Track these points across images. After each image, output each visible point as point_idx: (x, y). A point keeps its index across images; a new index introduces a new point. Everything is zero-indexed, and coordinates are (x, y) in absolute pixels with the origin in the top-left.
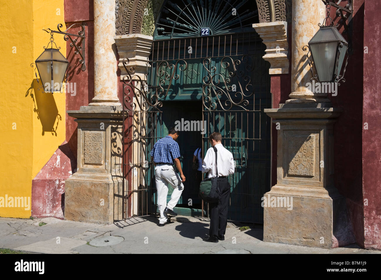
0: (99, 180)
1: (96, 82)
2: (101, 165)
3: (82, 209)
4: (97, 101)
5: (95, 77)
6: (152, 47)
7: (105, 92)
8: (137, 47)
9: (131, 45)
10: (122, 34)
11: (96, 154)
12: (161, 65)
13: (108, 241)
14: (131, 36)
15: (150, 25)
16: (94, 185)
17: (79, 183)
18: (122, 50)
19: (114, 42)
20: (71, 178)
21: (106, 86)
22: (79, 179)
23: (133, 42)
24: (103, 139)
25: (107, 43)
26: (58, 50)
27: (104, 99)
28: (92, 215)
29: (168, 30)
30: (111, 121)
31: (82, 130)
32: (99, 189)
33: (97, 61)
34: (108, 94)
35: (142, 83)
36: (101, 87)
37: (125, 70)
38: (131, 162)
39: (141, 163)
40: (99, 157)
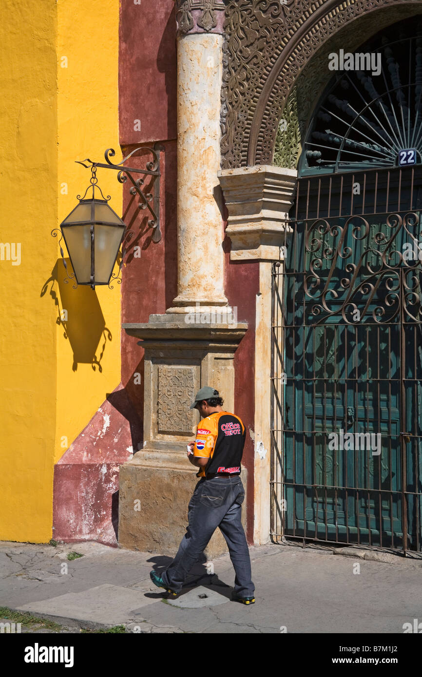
0: (188, 467)
1: (181, 265)
2: (190, 434)
3: (153, 527)
4: (183, 304)
5: (179, 254)
6: (295, 192)
7: (199, 285)
8: (265, 193)
9: (251, 189)
10: (234, 167)
11: (180, 412)
12: (314, 227)
13: (206, 597)
14: (252, 169)
15: (292, 147)
16: (175, 476)
17: (148, 472)
18: (234, 199)
19: (217, 183)
20: (132, 462)
21: (201, 273)
22: (148, 463)
23: (256, 183)
24: (195, 382)
25: (204, 186)
26: (106, 202)
27: (198, 300)
28: (173, 539)
29: (329, 156)
30: (210, 345)
31: (153, 363)
32: (188, 485)
33: (182, 224)
34: (205, 290)
35: (275, 265)
36: (192, 276)
37: (241, 239)
38: (253, 430)
39: (273, 432)
40: (187, 418)
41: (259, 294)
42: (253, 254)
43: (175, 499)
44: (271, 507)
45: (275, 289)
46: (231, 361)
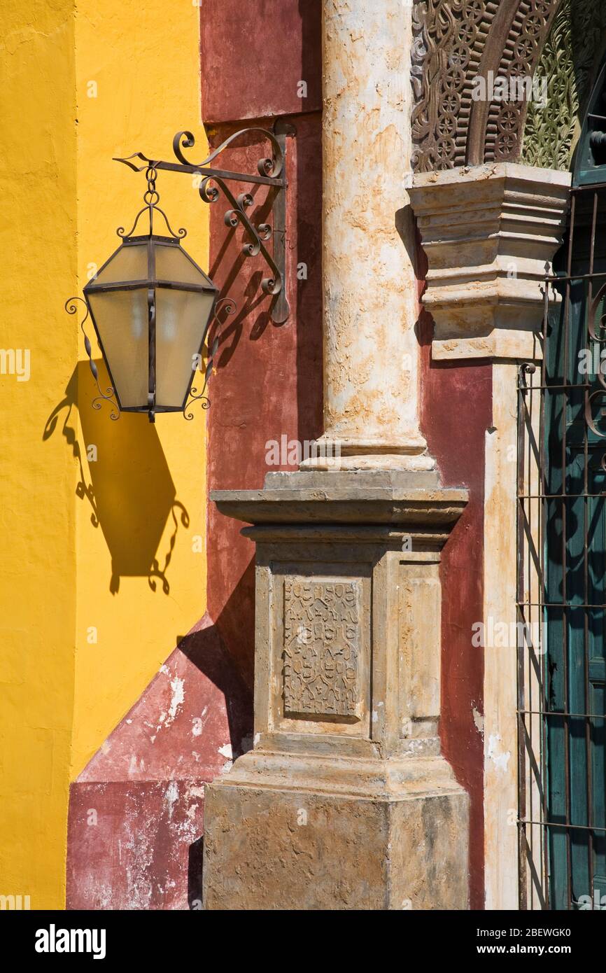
0: (346, 788)
1: (330, 371)
2: (351, 720)
5: (326, 349)
6: (566, 217)
7: (368, 412)
8: (503, 219)
9: (475, 212)
10: (440, 168)
11: (330, 674)
14: (478, 172)
15: (560, 124)
16: (319, 806)
17: (263, 798)
18: (441, 233)
19: (406, 201)
20: (229, 777)
21: (371, 385)
22: (262, 779)
24: (360, 611)
25: (376, 208)
26: (177, 241)
27: (365, 442)
31: (274, 573)
32: (347, 826)
33: (333, 284)
34: (380, 421)
35: (524, 369)
36: (352, 393)
37: (454, 317)
38: (481, 711)
39: (523, 715)
40: (343, 686)
41: (492, 430)
42: (480, 347)
43: (320, 856)
44: (521, 873)
45: (524, 419)
46: (435, 569)
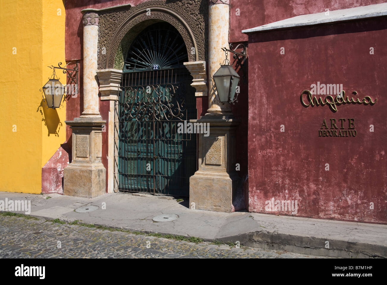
0: (86, 168)
1: (84, 101)
2: (87, 158)
3: (74, 188)
4: (85, 114)
5: (84, 98)
6: (122, 77)
7: (90, 108)
8: (111, 78)
9: (107, 76)
10: (102, 69)
11: (84, 150)
12: (128, 89)
13: (88, 209)
14: (107, 70)
15: (120, 63)
16: (82, 171)
17: (73, 170)
18: (102, 79)
19: (96, 74)
20: (68, 167)
21: (91, 104)
22: (73, 167)
23: (108, 74)
24: (88, 140)
25: (91, 75)
26: (58, 80)
27: (90, 113)
28: (81, 192)
29: (132, 66)
30: (93, 128)
31: (75, 134)
32: (86, 174)
33: (85, 88)
34: (92, 109)
35: (115, 102)
36: (88, 105)
37: (104, 93)
38: (108, 156)
39: (115, 157)
40: (86, 152)
41: (110, 111)
42: (108, 98)
43: (81, 179)
44: (114, 181)
45: (115, 109)
46: (101, 133)
